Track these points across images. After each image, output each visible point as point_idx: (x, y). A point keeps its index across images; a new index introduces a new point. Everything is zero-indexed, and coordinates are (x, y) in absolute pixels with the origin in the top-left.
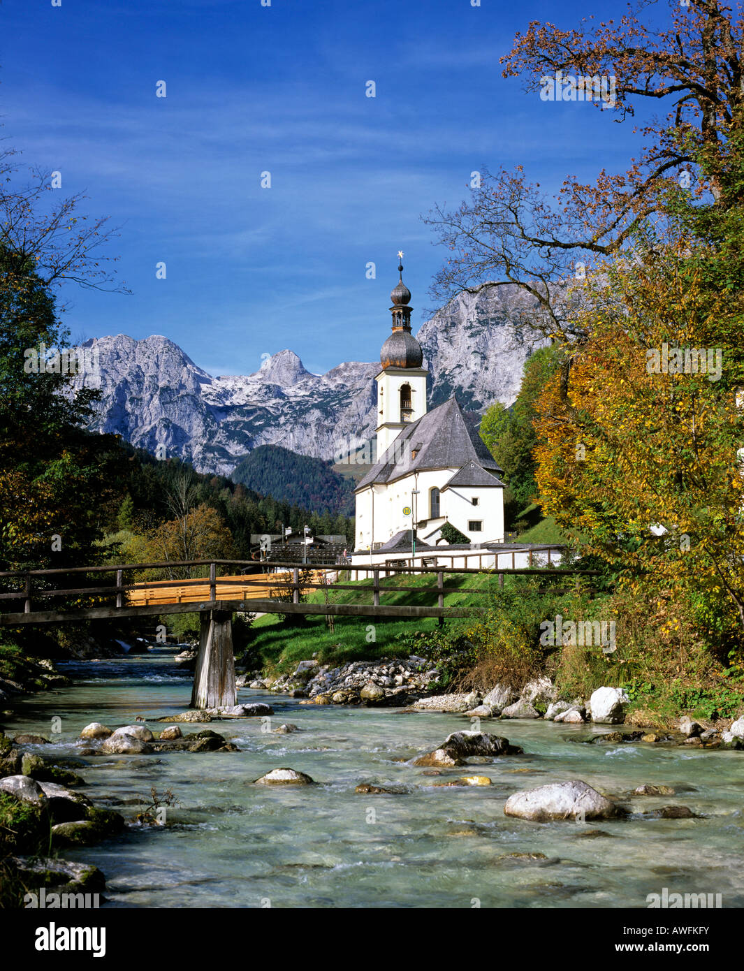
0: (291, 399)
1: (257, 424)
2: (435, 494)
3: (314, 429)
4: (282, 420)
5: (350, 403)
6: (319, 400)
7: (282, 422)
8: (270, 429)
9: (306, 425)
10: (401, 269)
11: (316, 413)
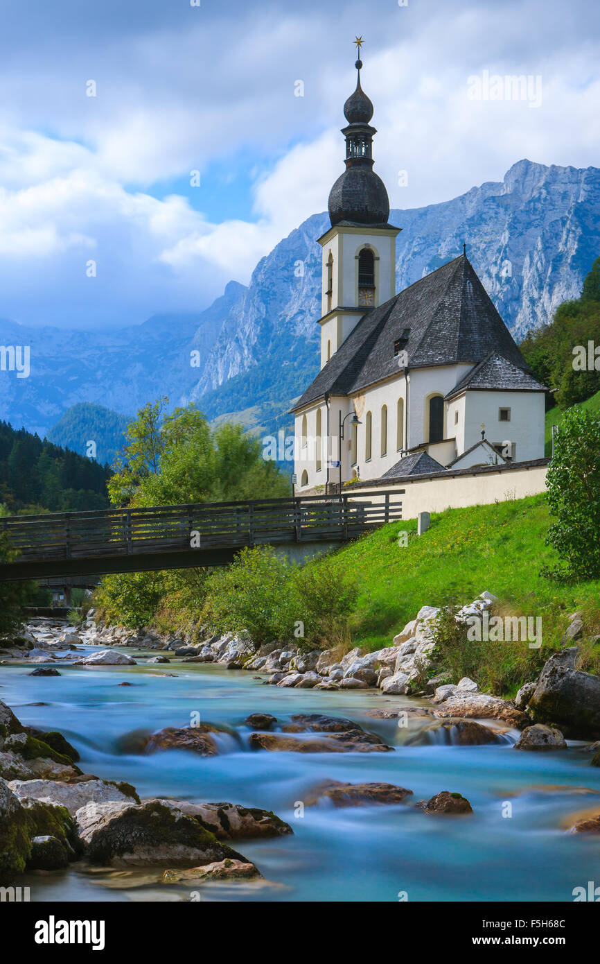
0: (110, 350)
1: (72, 379)
2: (437, 406)
3: (136, 386)
4: (99, 374)
5: (177, 355)
6: (142, 351)
7: (99, 377)
8: (85, 385)
9: (127, 382)
10: (359, 65)
11: (139, 367)
